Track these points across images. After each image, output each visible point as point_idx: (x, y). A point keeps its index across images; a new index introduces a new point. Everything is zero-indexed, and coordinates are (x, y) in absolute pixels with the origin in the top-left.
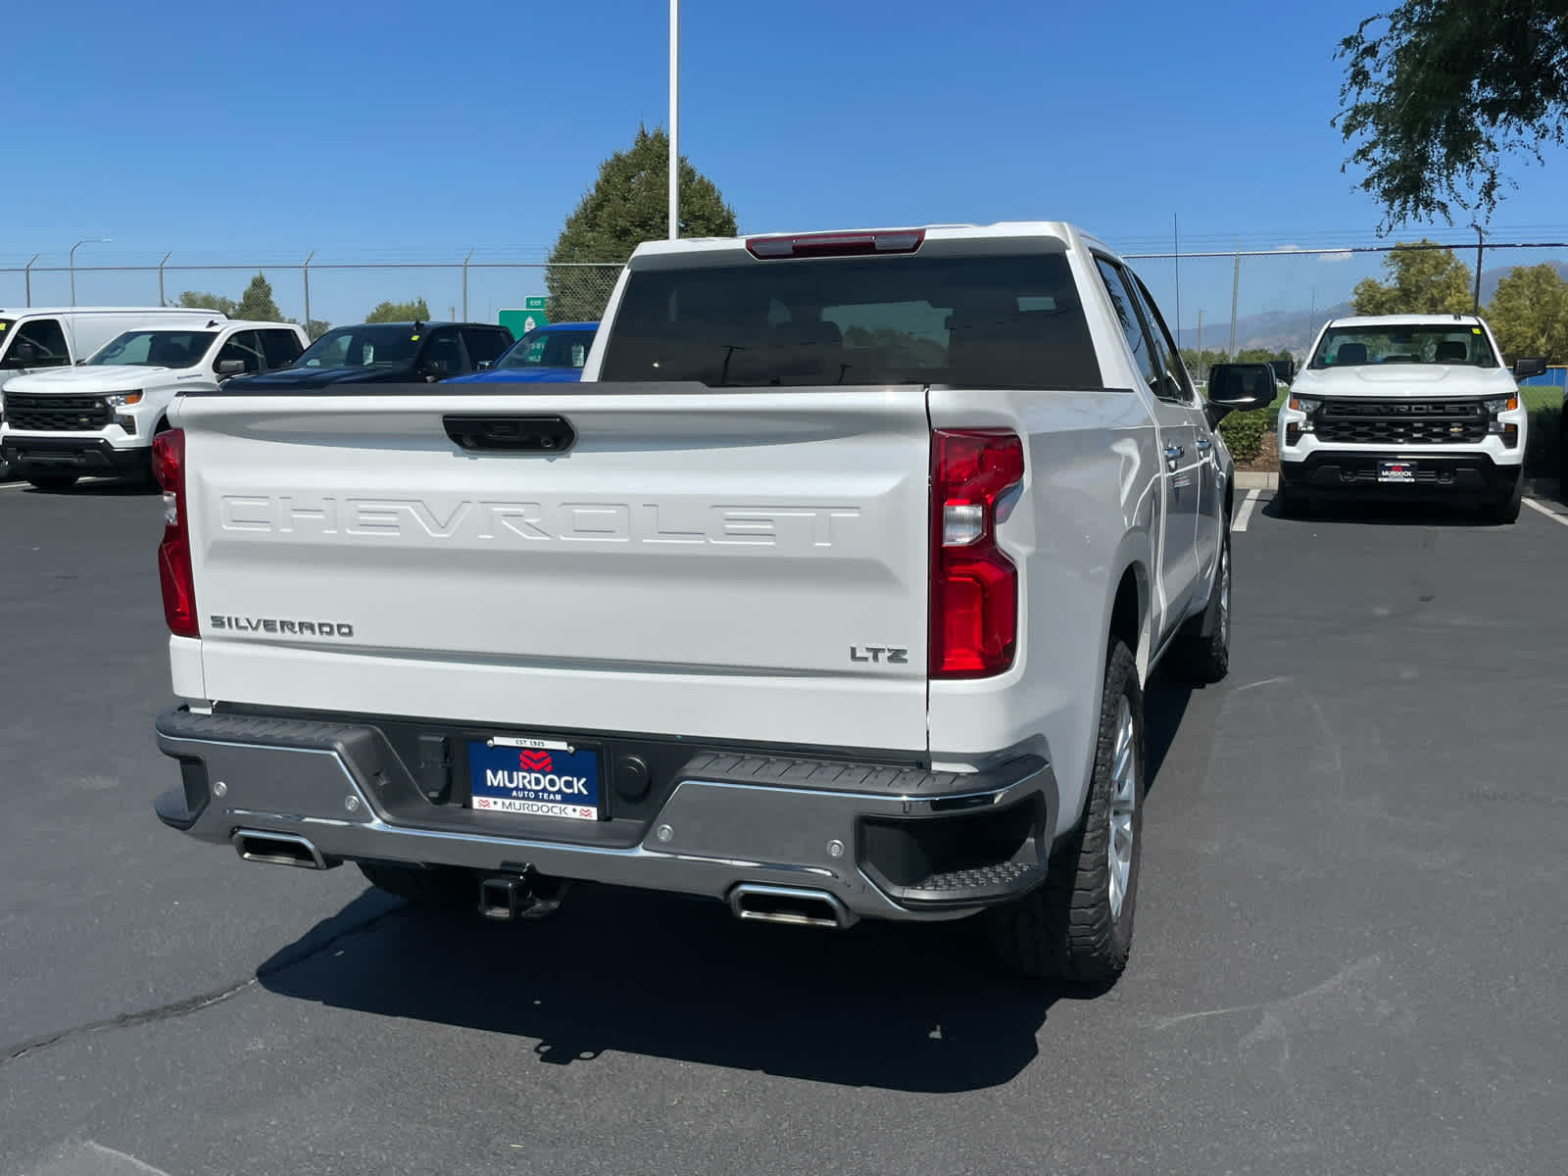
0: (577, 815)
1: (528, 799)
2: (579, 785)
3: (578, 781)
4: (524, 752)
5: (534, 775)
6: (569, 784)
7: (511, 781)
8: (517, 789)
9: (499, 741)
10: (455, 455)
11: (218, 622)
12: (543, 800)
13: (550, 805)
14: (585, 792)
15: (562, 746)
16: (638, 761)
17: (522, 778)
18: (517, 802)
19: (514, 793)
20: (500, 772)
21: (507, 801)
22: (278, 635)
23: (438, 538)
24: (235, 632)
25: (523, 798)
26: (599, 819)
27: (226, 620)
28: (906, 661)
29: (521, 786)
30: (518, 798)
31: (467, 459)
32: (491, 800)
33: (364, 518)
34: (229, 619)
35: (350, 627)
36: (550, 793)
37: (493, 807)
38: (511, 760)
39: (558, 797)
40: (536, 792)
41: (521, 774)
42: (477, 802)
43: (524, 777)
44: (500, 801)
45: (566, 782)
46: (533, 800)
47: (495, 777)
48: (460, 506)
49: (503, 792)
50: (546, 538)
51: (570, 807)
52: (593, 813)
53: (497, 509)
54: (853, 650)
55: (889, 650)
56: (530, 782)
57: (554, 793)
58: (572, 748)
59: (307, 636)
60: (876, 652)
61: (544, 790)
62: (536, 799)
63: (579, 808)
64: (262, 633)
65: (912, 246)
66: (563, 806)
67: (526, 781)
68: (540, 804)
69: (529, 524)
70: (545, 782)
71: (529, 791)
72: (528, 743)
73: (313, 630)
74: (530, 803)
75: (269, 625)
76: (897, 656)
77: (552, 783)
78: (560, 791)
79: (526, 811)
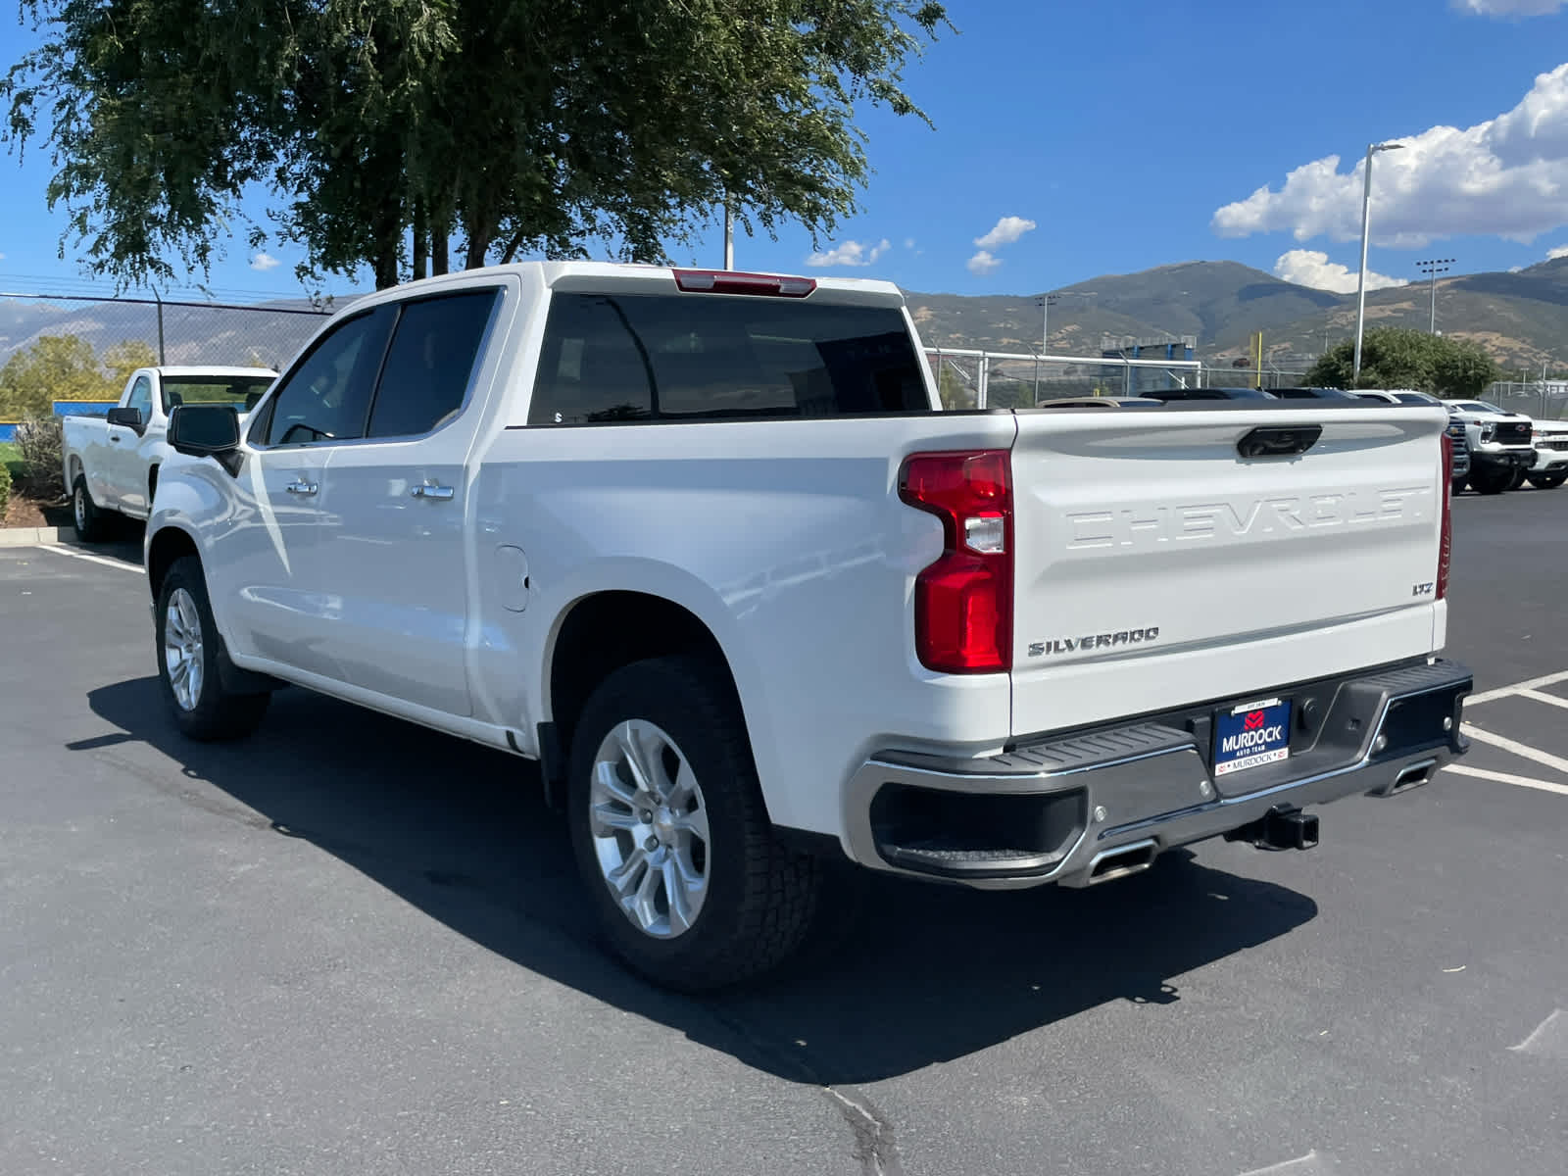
0: (1275, 759)
2: (1276, 732)
4: (1249, 715)
5: (1250, 734)
7: (1236, 744)
8: (1240, 749)
9: (1239, 709)
11: (1036, 649)
12: (1256, 753)
13: (1261, 755)
14: (1279, 737)
15: (1273, 702)
17: (1245, 738)
18: (1242, 760)
19: (1238, 754)
20: (1231, 738)
21: (1236, 761)
22: (1094, 651)
23: (1242, 535)
24: (1053, 656)
25: (1244, 756)
26: (1288, 756)
27: (1045, 645)
28: (1430, 591)
30: (1241, 757)
32: (1226, 764)
33: (1191, 524)
35: (1156, 630)
37: (1227, 771)
38: (1240, 725)
40: (1250, 748)
41: (1242, 735)
42: (1217, 769)
44: (1231, 763)
45: (1269, 733)
46: (1249, 755)
47: (1227, 744)
48: (1254, 505)
49: (1231, 755)
50: (1301, 527)
51: (1272, 752)
52: (1286, 753)
53: (1275, 505)
54: (1415, 589)
55: (1426, 585)
57: (1261, 745)
58: (1279, 702)
59: (1120, 646)
60: (1422, 587)
61: (1257, 745)
62: (1252, 754)
63: (1277, 752)
64: (1079, 652)
65: (802, 293)
66: (1268, 753)
68: (1255, 756)
69: (1292, 516)
72: (1255, 706)
73: (1125, 640)
74: (1250, 758)
75: (1085, 643)
76: (1429, 588)
77: (1260, 736)
78: (1265, 743)
79: (1248, 766)
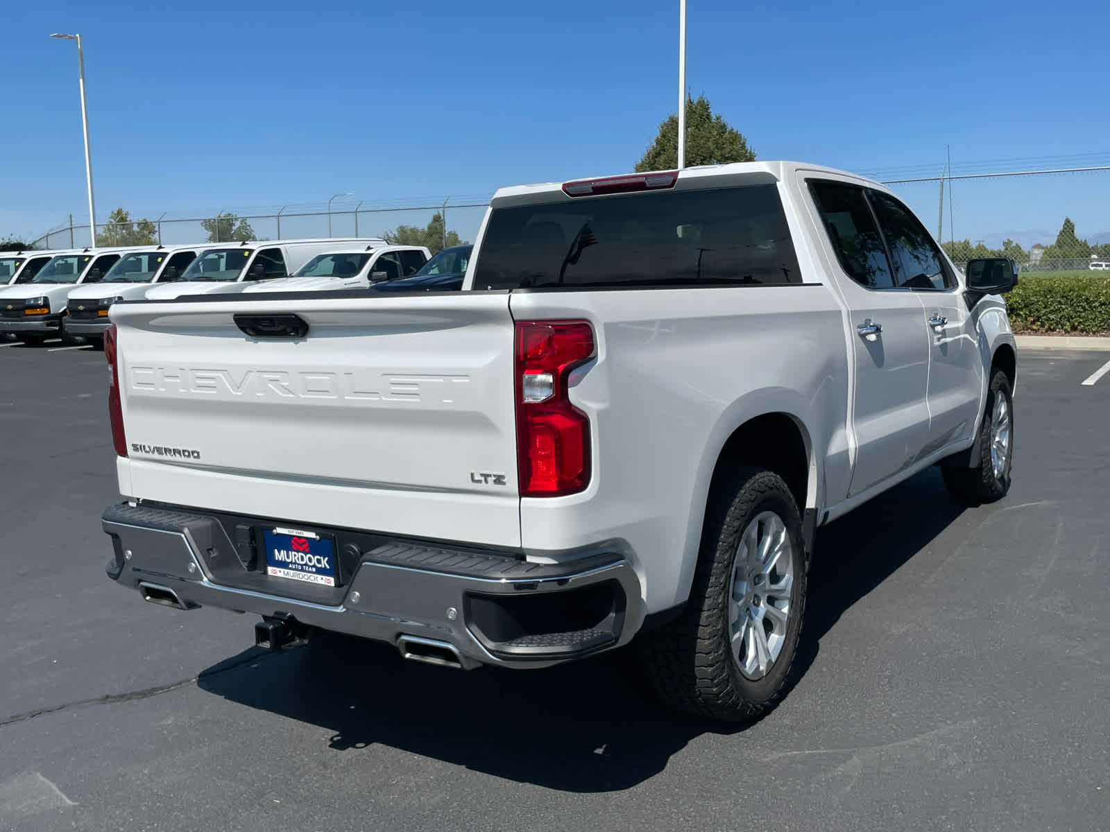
0: (323, 582)
1: (297, 570)
3: (324, 559)
4: (293, 538)
5: (300, 554)
6: (319, 561)
8: (291, 563)
9: (280, 530)
10: (247, 340)
11: (136, 448)
12: (305, 571)
13: (309, 574)
14: (328, 567)
15: (312, 535)
16: (355, 548)
17: (295, 556)
18: (292, 572)
19: (290, 566)
20: (282, 551)
21: (286, 571)
22: (165, 457)
23: (236, 395)
24: (144, 454)
25: (295, 569)
26: (335, 586)
27: (139, 447)
28: (504, 483)
29: (294, 561)
30: (290, 569)
31: (252, 343)
32: (278, 569)
33: (200, 382)
34: (141, 446)
35: (198, 453)
36: (309, 566)
37: (279, 575)
38: (288, 543)
39: (314, 570)
40: (302, 565)
41: (293, 553)
42: (270, 570)
43: (295, 555)
44: (282, 570)
45: (317, 559)
46: (300, 571)
47: (280, 554)
48: (246, 374)
49: (283, 565)
50: (291, 396)
51: (320, 577)
52: (330, 581)
53: (266, 376)
54: (472, 475)
55: (495, 476)
56: (298, 559)
57: (312, 567)
58: (318, 537)
59: (178, 458)
60: (486, 476)
62: (302, 570)
63: (324, 577)
64: (156, 455)
65: (670, 183)
66: (316, 576)
67: (296, 558)
68: (304, 573)
69: (283, 386)
70: (306, 558)
71: (298, 564)
72: (294, 532)
73: (180, 454)
74: (298, 572)
75: (159, 450)
76: (499, 480)
77: (310, 560)
79: (296, 578)
